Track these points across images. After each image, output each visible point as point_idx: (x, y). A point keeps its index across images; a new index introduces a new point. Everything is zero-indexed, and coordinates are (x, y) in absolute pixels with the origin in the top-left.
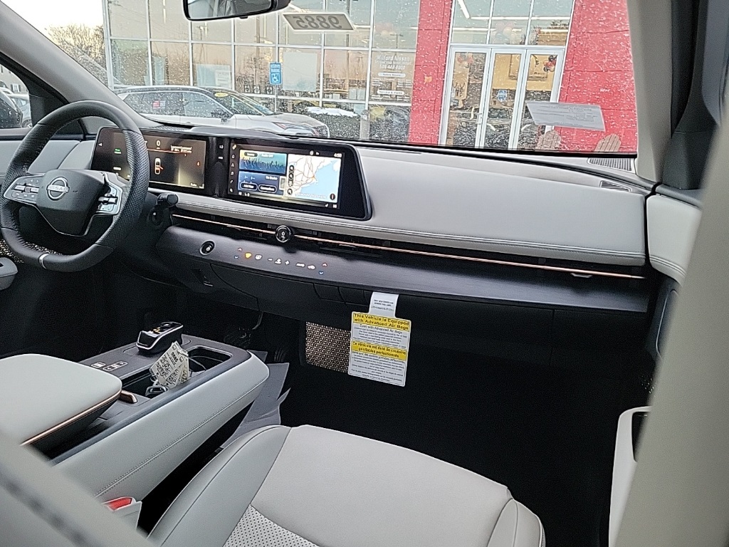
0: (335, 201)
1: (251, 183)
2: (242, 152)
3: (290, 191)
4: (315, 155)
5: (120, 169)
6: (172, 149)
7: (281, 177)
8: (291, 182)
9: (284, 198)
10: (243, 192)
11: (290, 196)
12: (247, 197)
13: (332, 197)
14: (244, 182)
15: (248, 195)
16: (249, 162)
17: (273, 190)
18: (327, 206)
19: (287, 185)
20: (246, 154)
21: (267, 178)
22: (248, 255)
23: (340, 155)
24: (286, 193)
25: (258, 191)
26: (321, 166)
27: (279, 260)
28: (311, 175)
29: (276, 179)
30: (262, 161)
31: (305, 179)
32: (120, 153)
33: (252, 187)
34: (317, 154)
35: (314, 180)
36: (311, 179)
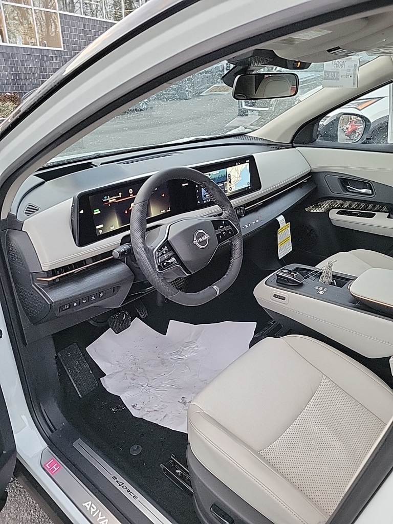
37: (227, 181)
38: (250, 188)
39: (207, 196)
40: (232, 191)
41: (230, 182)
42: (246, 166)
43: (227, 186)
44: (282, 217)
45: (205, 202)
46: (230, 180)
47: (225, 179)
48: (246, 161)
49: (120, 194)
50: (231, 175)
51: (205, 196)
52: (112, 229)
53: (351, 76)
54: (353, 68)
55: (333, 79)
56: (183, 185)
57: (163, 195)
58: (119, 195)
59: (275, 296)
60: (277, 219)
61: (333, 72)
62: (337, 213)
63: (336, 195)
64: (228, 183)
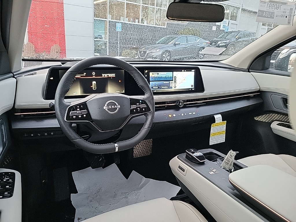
0: (193, 87)
1: (157, 86)
2: (151, 74)
3: (175, 87)
4: (184, 71)
6: (103, 76)
7: (171, 81)
10: (153, 90)
11: (175, 88)
13: (192, 86)
14: (153, 86)
15: (156, 91)
16: (155, 77)
17: (167, 87)
18: (190, 90)
19: (174, 84)
20: (153, 74)
21: (164, 83)
22: (170, 116)
23: (194, 70)
24: (173, 88)
25: (160, 89)
26: (187, 75)
27: (182, 114)
29: (168, 83)
30: (161, 76)
31: (181, 81)
33: (158, 87)
34: (185, 71)
36: (183, 81)
37: (172, 80)
38: (193, 89)
39: (153, 88)
40: (177, 88)
41: (175, 82)
42: (192, 74)
43: (172, 84)
44: (220, 116)
46: (175, 80)
47: (170, 79)
48: (192, 70)
49: (85, 74)
50: (177, 77)
51: (152, 88)
52: (74, 94)
53: (286, 17)
54: (289, 11)
55: (268, 17)
57: (120, 81)
58: (84, 74)
59: (180, 167)
60: (215, 116)
61: (268, 12)
62: (278, 124)
63: (279, 110)
64: (174, 82)
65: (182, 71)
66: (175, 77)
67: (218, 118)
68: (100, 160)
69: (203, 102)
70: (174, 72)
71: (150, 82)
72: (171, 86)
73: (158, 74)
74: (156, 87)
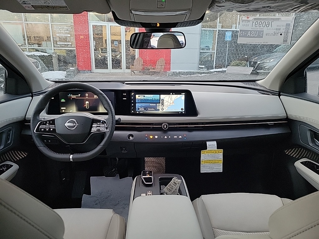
0: (184, 111)
2: (137, 96)
3: (162, 109)
4: (173, 94)
5: (65, 108)
6: (95, 97)
7: (158, 104)
8: (162, 106)
9: (160, 112)
10: (139, 112)
11: (163, 111)
12: (141, 113)
13: (182, 109)
15: (142, 113)
16: (141, 99)
17: (154, 109)
18: (180, 113)
19: (161, 107)
20: (139, 96)
21: (151, 105)
22: (151, 137)
23: (184, 94)
24: (161, 110)
25: (147, 110)
26: (176, 98)
27: (166, 137)
28: (172, 102)
29: (155, 105)
30: (147, 98)
31: (169, 104)
32: (65, 101)
33: (144, 109)
34: (174, 94)
35: (173, 104)
36: (172, 104)
37: (160, 103)
38: (183, 113)
39: (140, 109)
40: (164, 111)
41: (163, 104)
42: (182, 97)
43: (160, 107)
44: (215, 143)
45: (138, 112)
46: (162, 103)
47: (158, 102)
48: (182, 94)
49: (80, 95)
50: (165, 100)
51: (138, 109)
53: (281, 34)
54: (285, 27)
55: (254, 37)
56: (124, 99)
58: (78, 95)
60: (208, 143)
62: (301, 163)
64: (161, 105)
65: (170, 94)
66: (162, 100)
67: (212, 145)
68: (114, 170)
69: (195, 126)
70: (161, 95)
71: (136, 104)
72: (158, 109)
73: (144, 96)
74: (142, 109)
